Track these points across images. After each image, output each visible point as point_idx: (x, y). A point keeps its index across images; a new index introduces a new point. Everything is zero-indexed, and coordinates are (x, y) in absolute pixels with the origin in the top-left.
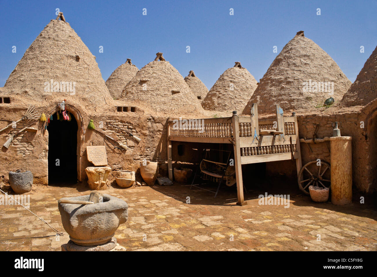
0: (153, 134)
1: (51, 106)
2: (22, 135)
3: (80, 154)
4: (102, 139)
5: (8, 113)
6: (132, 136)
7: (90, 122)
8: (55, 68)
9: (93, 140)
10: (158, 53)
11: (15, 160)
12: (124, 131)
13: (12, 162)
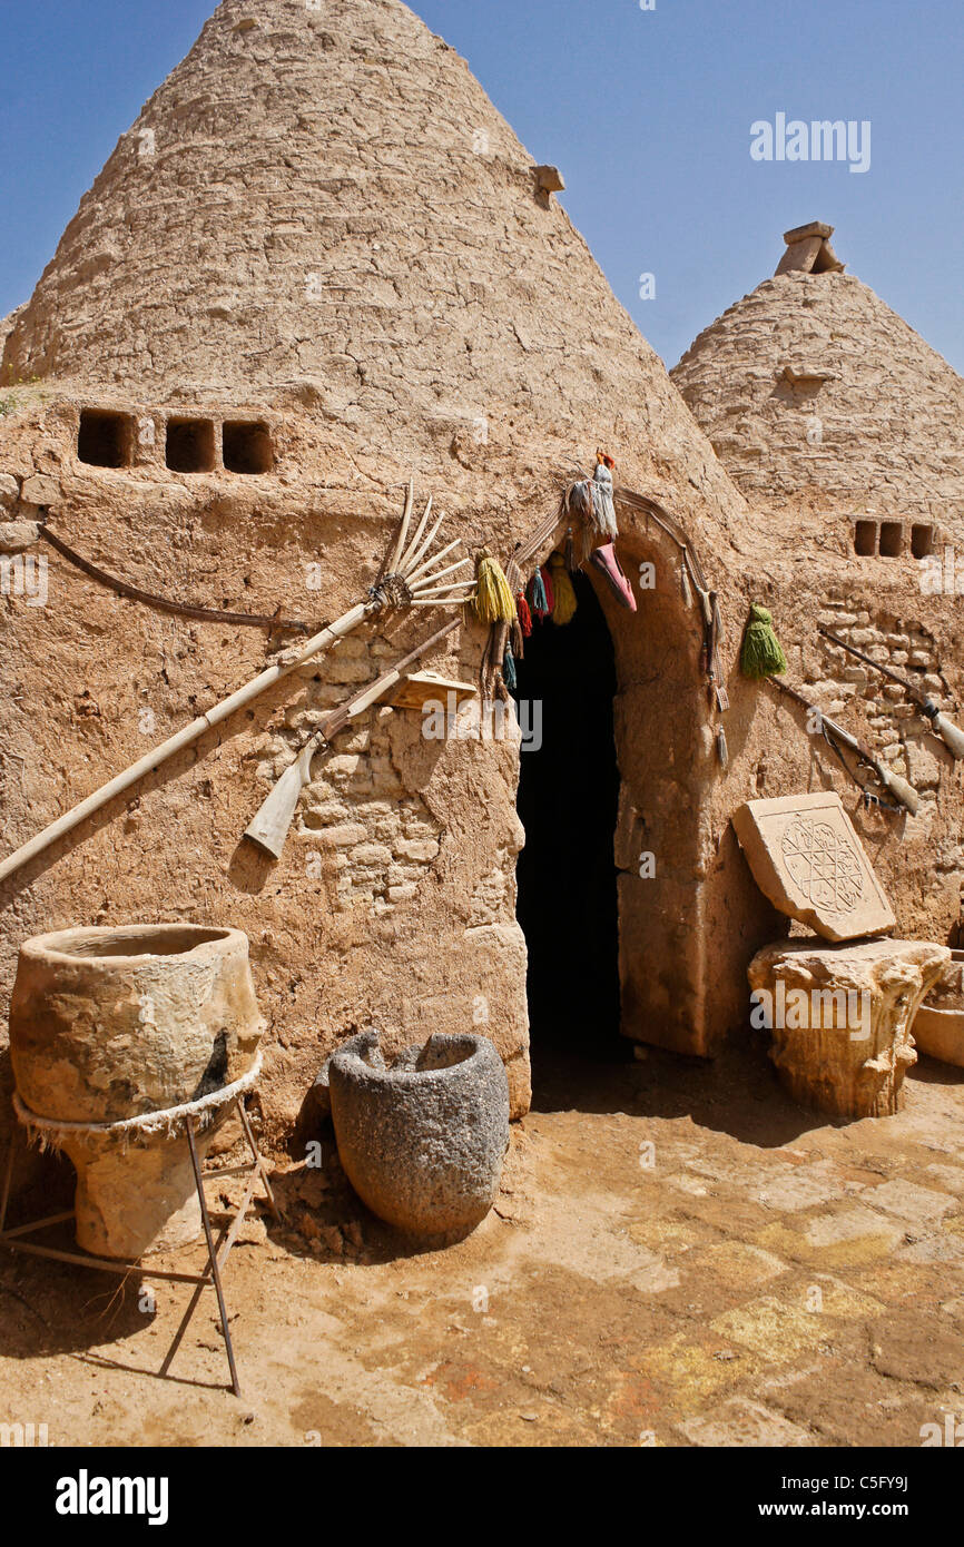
1: (528, 501)
2: (361, 739)
3: (697, 860)
4: (800, 746)
5: (270, 557)
6: (932, 713)
7: (747, 624)
8: (444, 235)
9: (764, 755)
10: (806, 227)
11: (324, 948)
12: (898, 681)
13: (305, 973)
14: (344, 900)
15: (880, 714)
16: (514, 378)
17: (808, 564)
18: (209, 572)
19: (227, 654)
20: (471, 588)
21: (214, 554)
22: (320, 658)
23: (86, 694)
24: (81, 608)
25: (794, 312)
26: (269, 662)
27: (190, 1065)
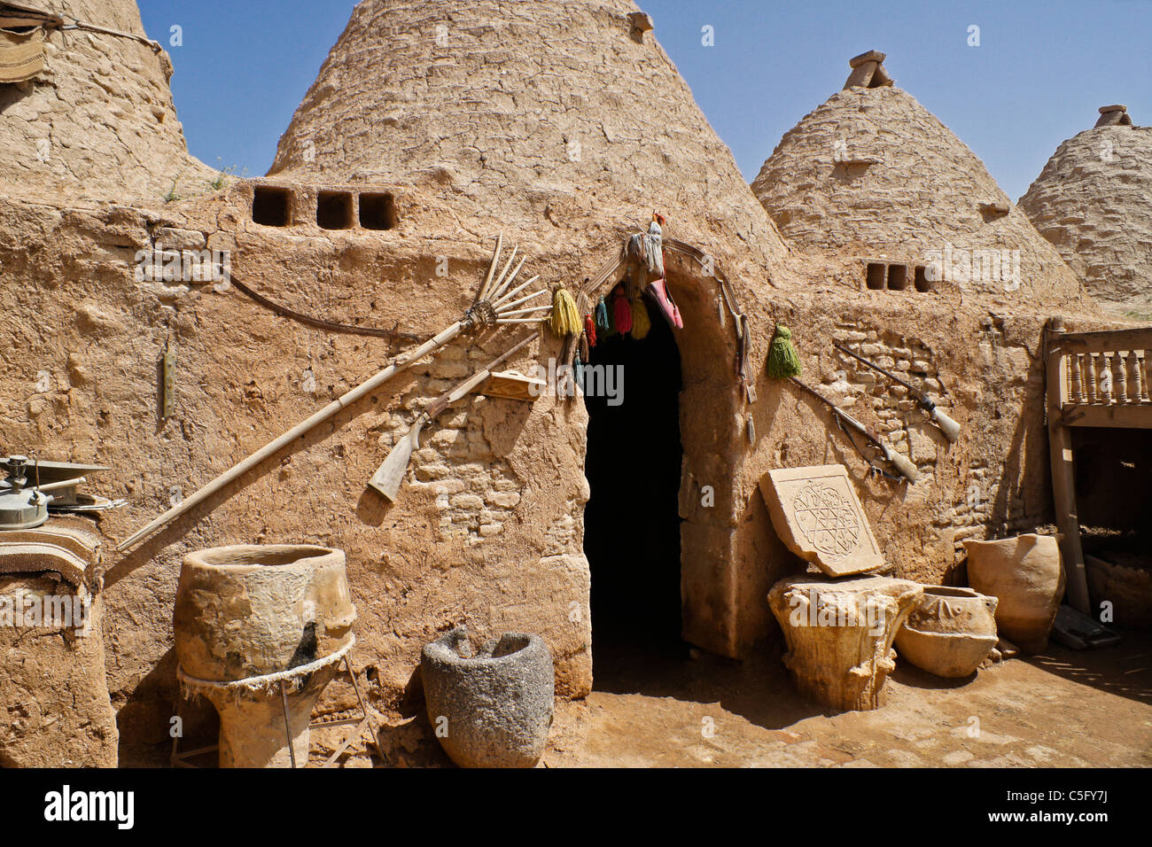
0: (997, 396)
1: (596, 249)
2: (461, 418)
3: (731, 513)
4: (817, 430)
5: (390, 288)
6: (930, 407)
7: (773, 339)
8: (555, 62)
9: (786, 435)
10: (864, 55)
11: (429, 567)
12: (900, 383)
13: (413, 584)
14: (445, 533)
15: (886, 408)
16: (599, 161)
17: (826, 295)
18: (344, 299)
19: (358, 357)
20: (549, 311)
21: (349, 286)
22: (429, 360)
23: (253, 383)
24: (249, 324)
25: (852, 115)
26: (389, 363)
27: (285, 644)
